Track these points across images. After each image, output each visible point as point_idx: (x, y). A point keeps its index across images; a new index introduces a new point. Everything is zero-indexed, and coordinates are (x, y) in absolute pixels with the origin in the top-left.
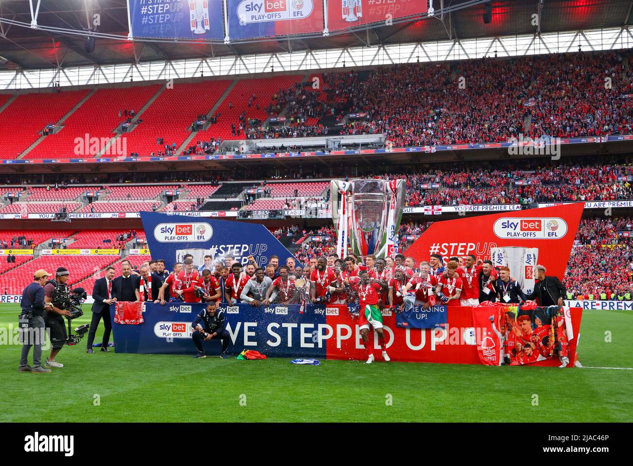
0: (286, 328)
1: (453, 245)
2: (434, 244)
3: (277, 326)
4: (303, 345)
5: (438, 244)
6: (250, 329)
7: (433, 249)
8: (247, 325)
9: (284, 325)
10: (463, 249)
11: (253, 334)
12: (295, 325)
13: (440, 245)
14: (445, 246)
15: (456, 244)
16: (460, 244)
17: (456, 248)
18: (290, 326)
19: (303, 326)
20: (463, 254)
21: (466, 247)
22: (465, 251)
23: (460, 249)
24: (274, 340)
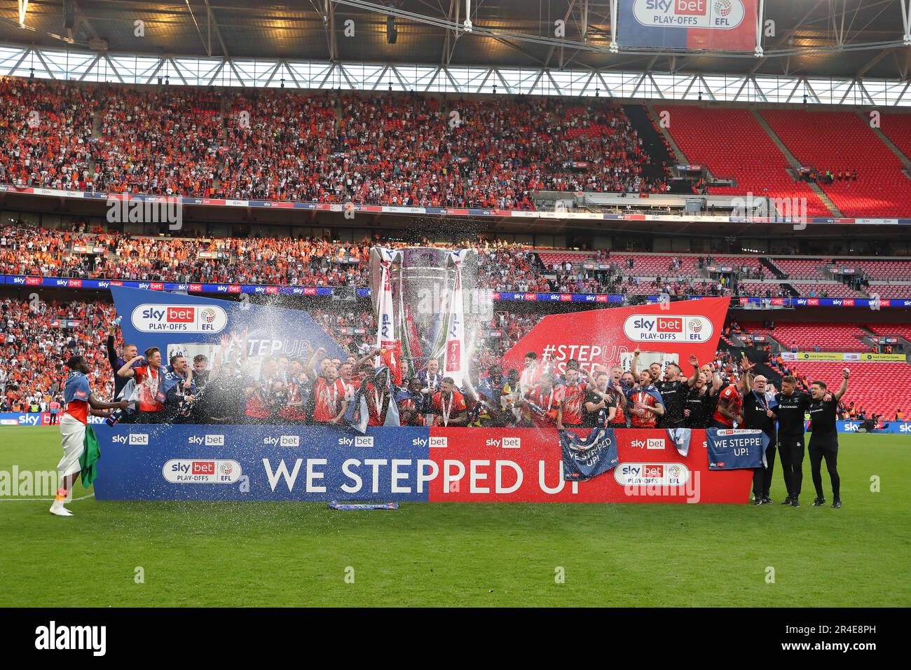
0: (371, 467)
1: (573, 347)
2: (548, 346)
3: (357, 463)
4: (395, 489)
5: (554, 346)
6: (316, 468)
7: (546, 352)
8: (311, 462)
9: (367, 462)
10: (585, 353)
11: (320, 475)
12: (384, 462)
13: (556, 348)
14: (562, 349)
15: (577, 347)
16: (582, 347)
17: (577, 351)
18: (376, 463)
19: (396, 463)
20: (585, 359)
21: (589, 351)
22: (588, 356)
23: (581, 353)
24: (352, 483)
